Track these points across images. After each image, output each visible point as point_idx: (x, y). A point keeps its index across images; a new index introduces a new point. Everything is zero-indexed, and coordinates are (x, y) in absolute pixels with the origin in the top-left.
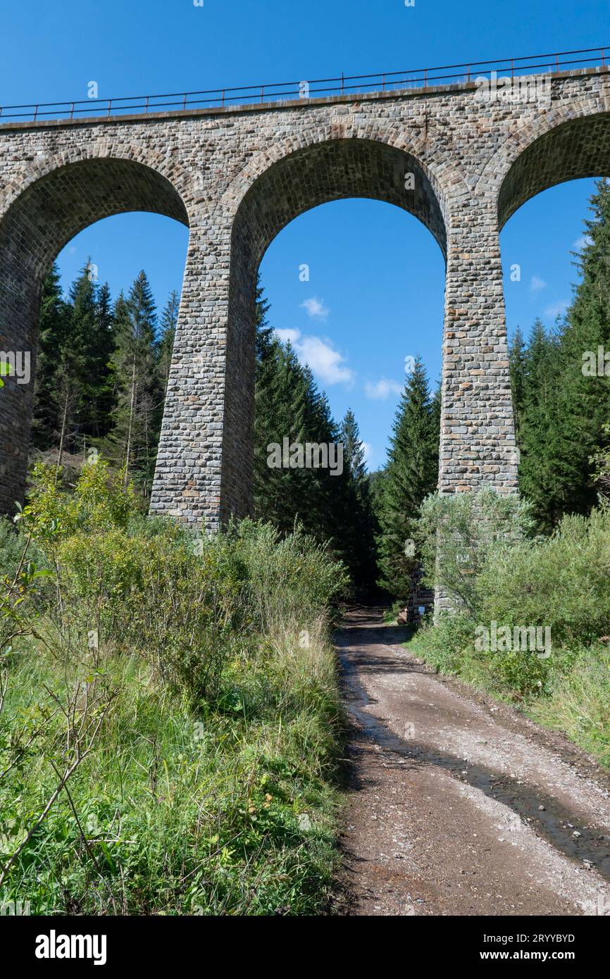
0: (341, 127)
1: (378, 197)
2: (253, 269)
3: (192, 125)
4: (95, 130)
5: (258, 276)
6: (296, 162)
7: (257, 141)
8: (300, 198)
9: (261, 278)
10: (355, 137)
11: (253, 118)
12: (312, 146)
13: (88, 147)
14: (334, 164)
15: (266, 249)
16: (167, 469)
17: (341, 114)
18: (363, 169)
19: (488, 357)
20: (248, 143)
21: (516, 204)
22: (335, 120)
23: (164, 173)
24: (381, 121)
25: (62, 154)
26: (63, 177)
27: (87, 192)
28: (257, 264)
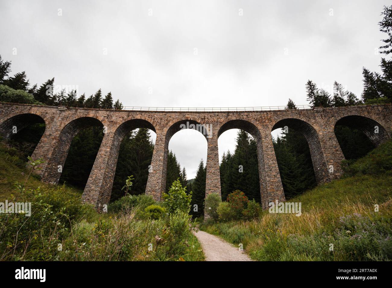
0: (188, 117)
3: (158, 114)
7: (171, 118)
10: (190, 120)
11: (170, 114)
12: (182, 121)
13: (136, 116)
16: (149, 187)
19: (215, 166)
20: (169, 119)
22: (187, 116)
23: (152, 123)
24: (196, 117)
25: (130, 117)
26: (130, 122)
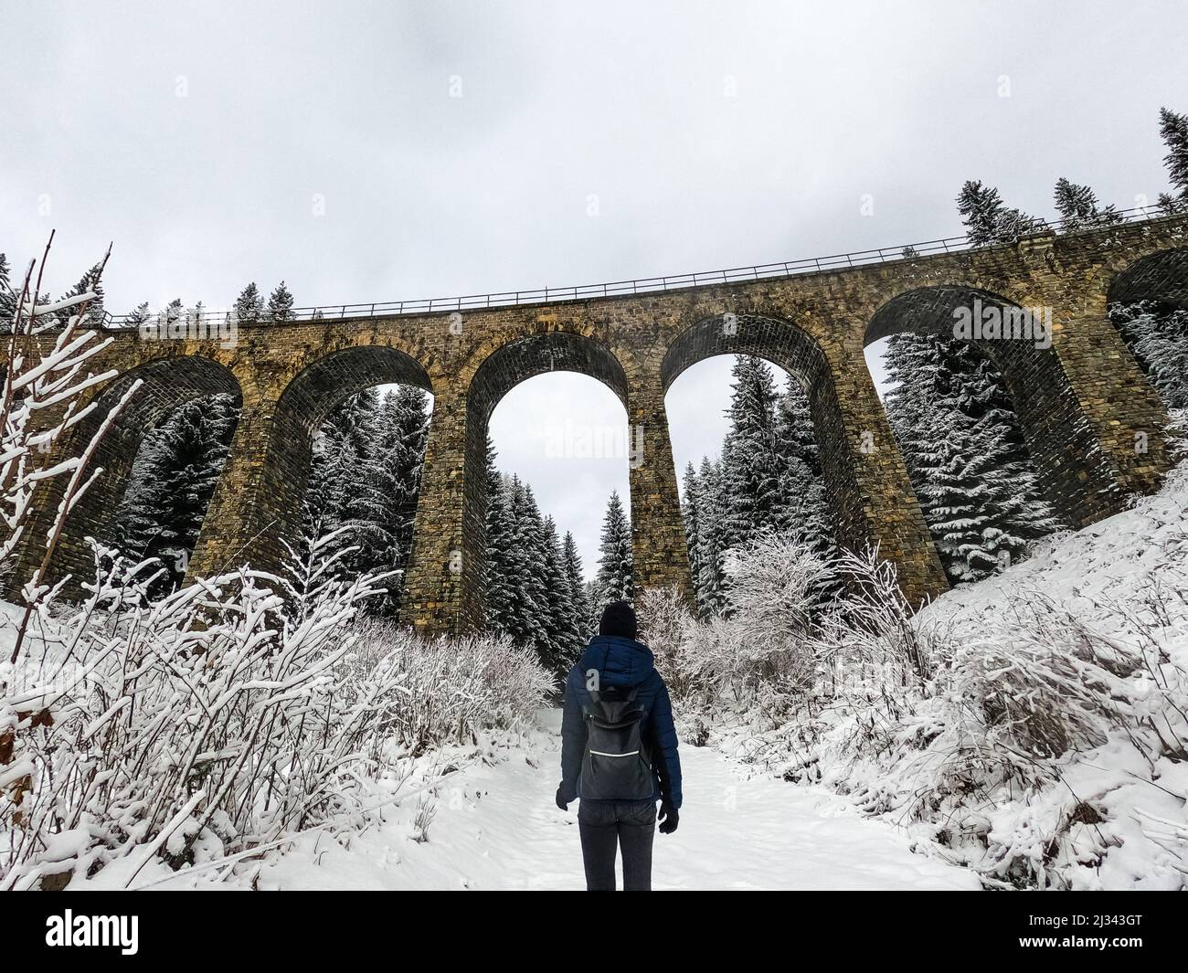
0: (547, 323)
1: (577, 370)
2: (483, 424)
4: (361, 326)
5: (487, 428)
6: (514, 347)
8: (519, 372)
9: (490, 430)
10: (556, 330)
14: (544, 348)
15: (493, 409)
17: (545, 314)
18: (564, 351)
21: (676, 373)
23: (414, 356)
26: (334, 360)
27: (353, 369)
28: (486, 420)
